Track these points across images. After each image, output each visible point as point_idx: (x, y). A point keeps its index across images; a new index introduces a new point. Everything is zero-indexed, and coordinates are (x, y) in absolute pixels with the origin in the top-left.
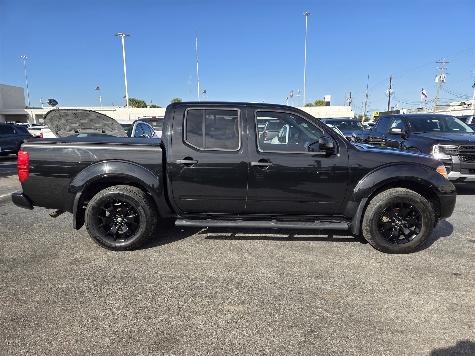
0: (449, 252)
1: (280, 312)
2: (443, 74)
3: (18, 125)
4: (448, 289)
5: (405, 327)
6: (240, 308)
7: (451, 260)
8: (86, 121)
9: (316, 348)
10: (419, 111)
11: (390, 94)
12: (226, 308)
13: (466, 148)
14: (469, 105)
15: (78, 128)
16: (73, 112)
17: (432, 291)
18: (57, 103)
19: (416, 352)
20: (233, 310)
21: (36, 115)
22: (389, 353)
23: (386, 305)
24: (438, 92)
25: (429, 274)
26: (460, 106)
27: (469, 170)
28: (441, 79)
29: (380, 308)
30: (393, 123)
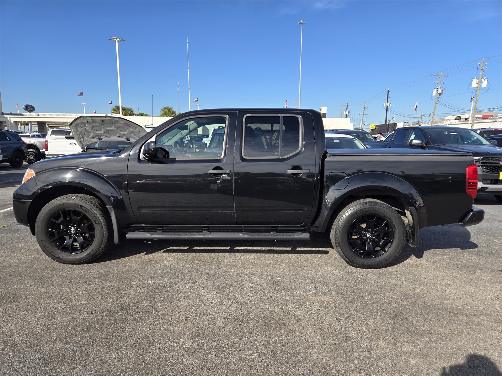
0: (489, 253)
1: (361, 301)
2: (440, 88)
3: (10, 132)
4: (500, 282)
5: (475, 311)
6: (324, 298)
7: (493, 260)
8: (112, 128)
9: (407, 328)
10: (415, 124)
11: (387, 107)
12: (311, 298)
13: (487, 159)
14: (467, 119)
15: (102, 136)
16: (102, 119)
17: (487, 284)
18: (34, 109)
19: (492, 329)
20: (318, 300)
21: (14, 121)
22: (470, 331)
23: (452, 295)
24: (435, 106)
25: (479, 271)
26: (456, 120)
27: (490, 180)
28: (439, 93)
29: (448, 298)
30: (411, 135)
